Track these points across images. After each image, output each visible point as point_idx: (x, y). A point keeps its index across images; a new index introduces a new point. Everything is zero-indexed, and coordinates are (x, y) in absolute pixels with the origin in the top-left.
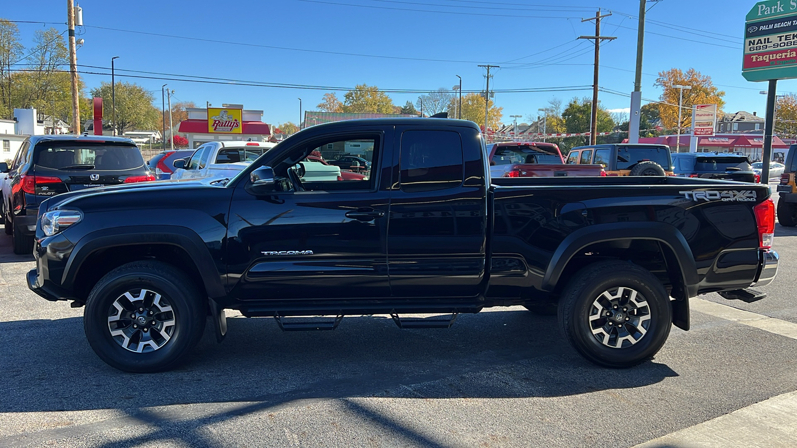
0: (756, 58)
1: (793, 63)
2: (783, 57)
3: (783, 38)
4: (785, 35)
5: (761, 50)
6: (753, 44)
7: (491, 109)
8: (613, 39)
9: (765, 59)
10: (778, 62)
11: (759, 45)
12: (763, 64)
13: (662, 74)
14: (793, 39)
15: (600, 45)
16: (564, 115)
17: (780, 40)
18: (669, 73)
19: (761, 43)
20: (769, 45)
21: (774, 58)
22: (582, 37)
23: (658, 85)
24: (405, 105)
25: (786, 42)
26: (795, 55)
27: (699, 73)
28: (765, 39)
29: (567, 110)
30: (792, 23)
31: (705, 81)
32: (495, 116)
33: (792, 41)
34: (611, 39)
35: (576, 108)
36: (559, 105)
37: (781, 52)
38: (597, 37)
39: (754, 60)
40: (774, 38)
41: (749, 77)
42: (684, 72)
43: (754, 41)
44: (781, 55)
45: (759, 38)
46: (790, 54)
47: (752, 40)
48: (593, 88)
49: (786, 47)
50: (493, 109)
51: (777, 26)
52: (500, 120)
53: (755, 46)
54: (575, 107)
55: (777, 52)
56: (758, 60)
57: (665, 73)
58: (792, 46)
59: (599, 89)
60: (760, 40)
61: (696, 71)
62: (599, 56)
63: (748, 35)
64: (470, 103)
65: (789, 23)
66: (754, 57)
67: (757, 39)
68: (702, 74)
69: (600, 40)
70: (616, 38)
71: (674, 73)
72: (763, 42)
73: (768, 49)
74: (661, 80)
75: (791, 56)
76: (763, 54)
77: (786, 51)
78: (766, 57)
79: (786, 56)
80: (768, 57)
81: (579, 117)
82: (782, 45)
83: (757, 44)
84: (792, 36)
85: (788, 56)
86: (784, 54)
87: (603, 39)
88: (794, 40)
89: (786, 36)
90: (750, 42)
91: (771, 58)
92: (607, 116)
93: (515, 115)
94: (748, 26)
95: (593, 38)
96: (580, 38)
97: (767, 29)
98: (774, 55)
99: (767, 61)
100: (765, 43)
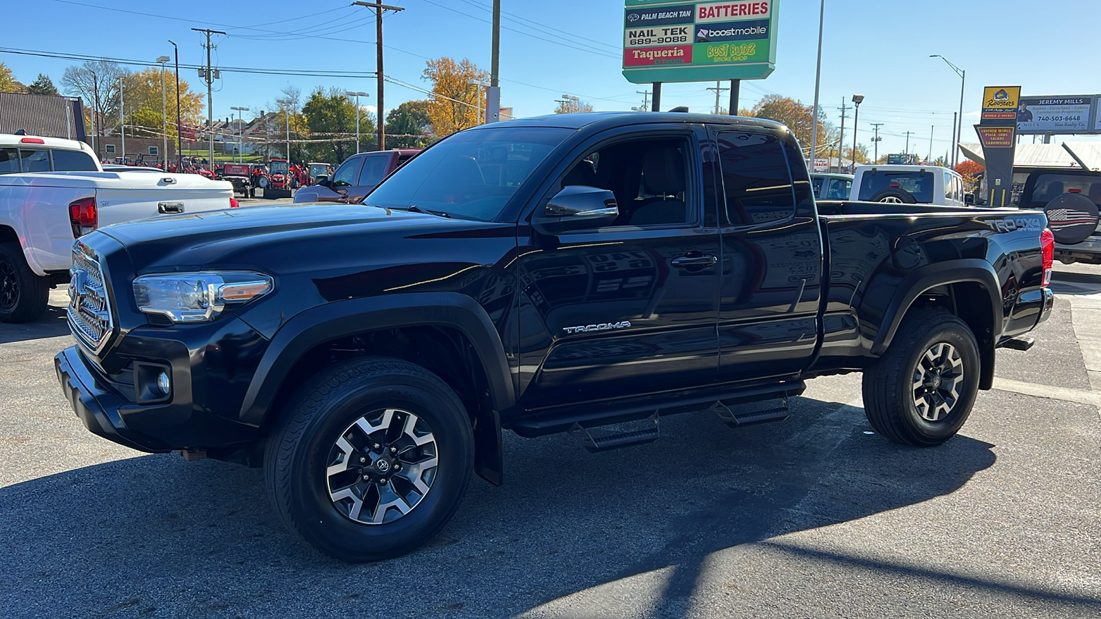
0: (639, 54)
1: (681, 63)
2: (670, 55)
3: (669, 32)
4: (671, 27)
5: (644, 45)
6: (635, 36)
7: (185, 95)
8: (400, 10)
9: (648, 56)
10: (664, 60)
11: (642, 37)
12: (646, 62)
13: (431, 63)
14: (680, 33)
15: (382, 16)
16: (305, 111)
17: (666, 34)
18: (439, 62)
19: (644, 36)
20: (653, 38)
21: (659, 55)
22: (358, 3)
23: (427, 78)
24: (36, 80)
25: (672, 36)
26: (682, 54)
27: (475, 66)
28: (648, 31)
29: (309, 104)
30: (679, 14)
31: (483, 76)
32: (193, 106)
33: (679, 36)
34: (397, 10)
35: (322, 102)
36: (297, 97)
37: (667, 48)
38: (379, 5)
39: (636, 57)
40: (658, 31)
41: (631, 77)
42: (457, 63)
43: (635, 32)
44: (666, 52)
45: (642, 29)
46: (677, 53)
47: (633, 31)
48: (377, 76)
49: (672, 43)
50: (188, 95)
51: (662, 16)
52: (201, 112)
53: (637, 38)
54: (320, 100)
55: (662, 49)
56: (641, 57)
57: (435, 63)
58: (679, 43)
59: (384, 78)
60: (642, 32)
61: (472, 62)
62: (383, 31)
63: (628, 24)
64: (150, 84)
65: (676, 14)
66: (636, 52)
67: (638, 31)
68: (478, 68)
69: (382, 10)
70: (404, 9)
71: (445, 63)
72: (646, 35)
73: (652, 44)
74: (430, 71)
75: (679, 55)
76: (646, 50)
77: (672, 48)
78: (650, 54)
79: (672, 54)
80: (652, 55)
81: (326, 115)
82: (669, 40)
83: (639, 36)
84: (678, 30)
85: (675, 55)
86: (670, 51)
87: (387, 8)
88: (681, 35)
89: (672, 29)
90: (631, 33)
91: (656, 56)
92: (364, 115)
93: (238, 107)
94: (628, 12)
95: (373, 5)
96: (356, 4)
97: (650, 18)
98: (660, 52)
99: (652, 58)
100: (648, 36)
